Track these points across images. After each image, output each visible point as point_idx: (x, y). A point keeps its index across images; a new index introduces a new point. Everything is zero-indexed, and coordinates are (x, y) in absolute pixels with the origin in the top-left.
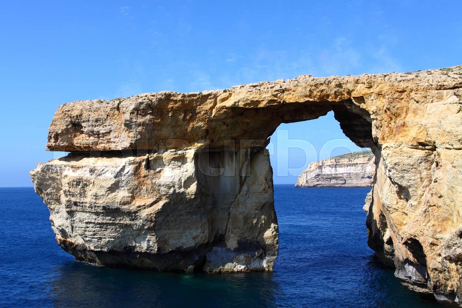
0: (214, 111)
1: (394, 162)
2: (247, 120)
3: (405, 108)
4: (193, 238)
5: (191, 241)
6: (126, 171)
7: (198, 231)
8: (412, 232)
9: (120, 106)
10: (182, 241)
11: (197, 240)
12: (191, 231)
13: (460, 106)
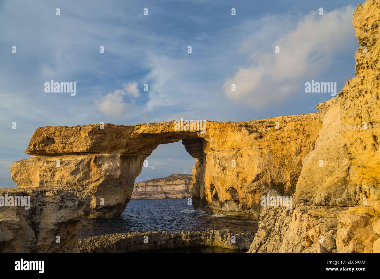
0: (132, 134)
1: (222, 157)
2: (147, 140)
3: (226, 135)
5: (114, 202)
6: (82, 163)
7: (118, 196)
8: (232, 184)
9: (81, 129)
10: (109, 201)
11: (118, 201)
12: (115, 196)
13: (249, 133)
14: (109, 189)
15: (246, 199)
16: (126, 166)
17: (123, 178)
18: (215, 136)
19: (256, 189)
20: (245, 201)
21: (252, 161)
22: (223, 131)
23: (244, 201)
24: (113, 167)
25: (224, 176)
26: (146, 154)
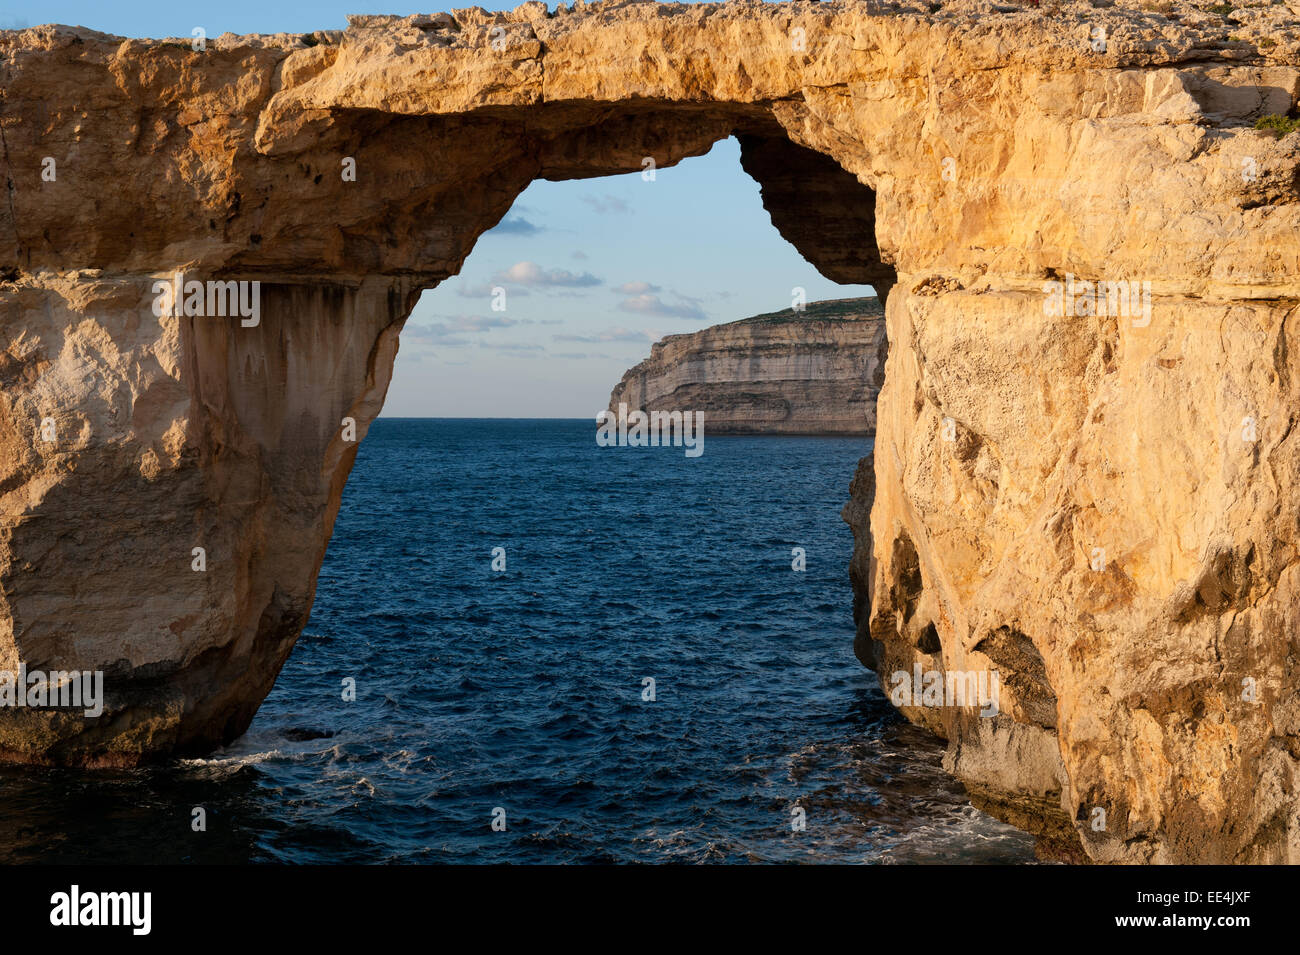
0: (265, 119)
1: (949, 341)
2: (400, 163)
3: (999, 138)
4: (173, 627)
5: (162, 640)
7: (191, 599)
8: (1007, 604)
10: (128, 638)
11: (190, 634)
12: (165, 599)
13: (1201, 131)
14: (113, 548)
15: (1116, 752)
16: (255, 369)
17: (233, 457)
18: (910, 146)
19: (1206, 684)
20: (1108, 770)
21: (1185, 417)
22: (972, 104)
23: (1100, 770)
24: (123, 384)
25: (976, 505)
26: (410, 272)
